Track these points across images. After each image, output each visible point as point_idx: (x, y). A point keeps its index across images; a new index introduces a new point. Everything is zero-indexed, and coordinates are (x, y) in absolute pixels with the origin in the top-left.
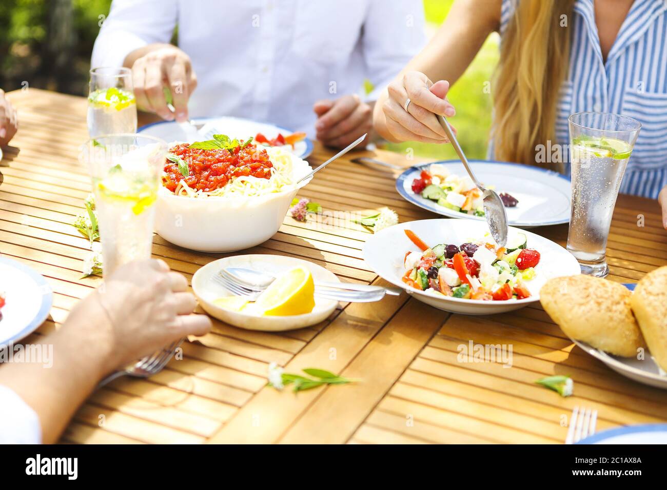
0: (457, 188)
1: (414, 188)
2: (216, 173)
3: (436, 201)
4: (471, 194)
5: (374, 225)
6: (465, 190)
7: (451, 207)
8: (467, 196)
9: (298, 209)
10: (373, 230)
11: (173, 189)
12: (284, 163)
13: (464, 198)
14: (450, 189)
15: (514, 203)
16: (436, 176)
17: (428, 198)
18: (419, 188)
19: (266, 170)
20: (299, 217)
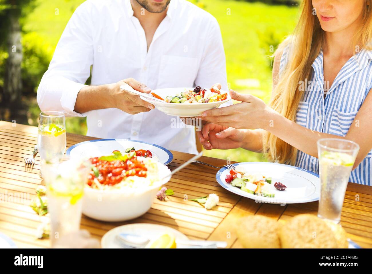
0: (251, 180)
1: (226, 180)
2: (115, 175)
3: (240, 188)
4: (260, 184)
5: (205, 203)
6: (256, 181)
7: (249, 191)
8: (257, 185)
9: (160, 194)
10: (205, 206)
11: (90, 184)
12: (153, 167)
13: (255, 186)
14: (247, 180)
15: (284, 188)
16: (239, 173)
17: (235, 186)
18: (230, 180)
19: (144, 172)
20: (161, 198)
